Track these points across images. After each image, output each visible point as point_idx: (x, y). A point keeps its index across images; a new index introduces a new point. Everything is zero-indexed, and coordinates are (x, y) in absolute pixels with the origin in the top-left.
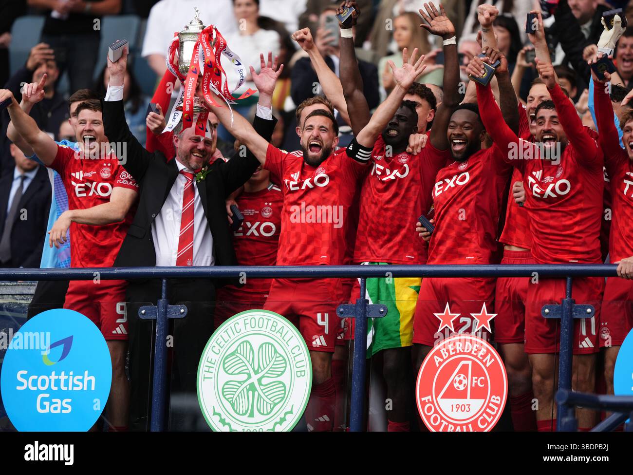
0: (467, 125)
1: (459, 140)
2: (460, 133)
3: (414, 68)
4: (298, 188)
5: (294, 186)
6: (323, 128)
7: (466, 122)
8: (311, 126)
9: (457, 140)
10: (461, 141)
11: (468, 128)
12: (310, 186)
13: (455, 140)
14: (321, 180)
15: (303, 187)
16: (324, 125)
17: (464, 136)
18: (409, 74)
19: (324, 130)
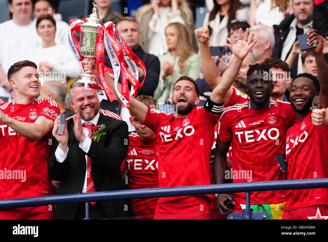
0: (305, 87)
1: (300, 99)
2: (301, 93)
3: (247, 43)
4: (171, 139)
5: (168, 138)
6: (188, 88)
7: (305, 85)
8: (179, 86)
9: (299, 99)
10: (302, 100)
11: (306, 90)
12: (181, 136)
13: (297, 99)
14: (189, 131)
15: (176, 138)
16: (189, 86)
17: (304, 96)
18: (244, 48)
19: (189, 90)
